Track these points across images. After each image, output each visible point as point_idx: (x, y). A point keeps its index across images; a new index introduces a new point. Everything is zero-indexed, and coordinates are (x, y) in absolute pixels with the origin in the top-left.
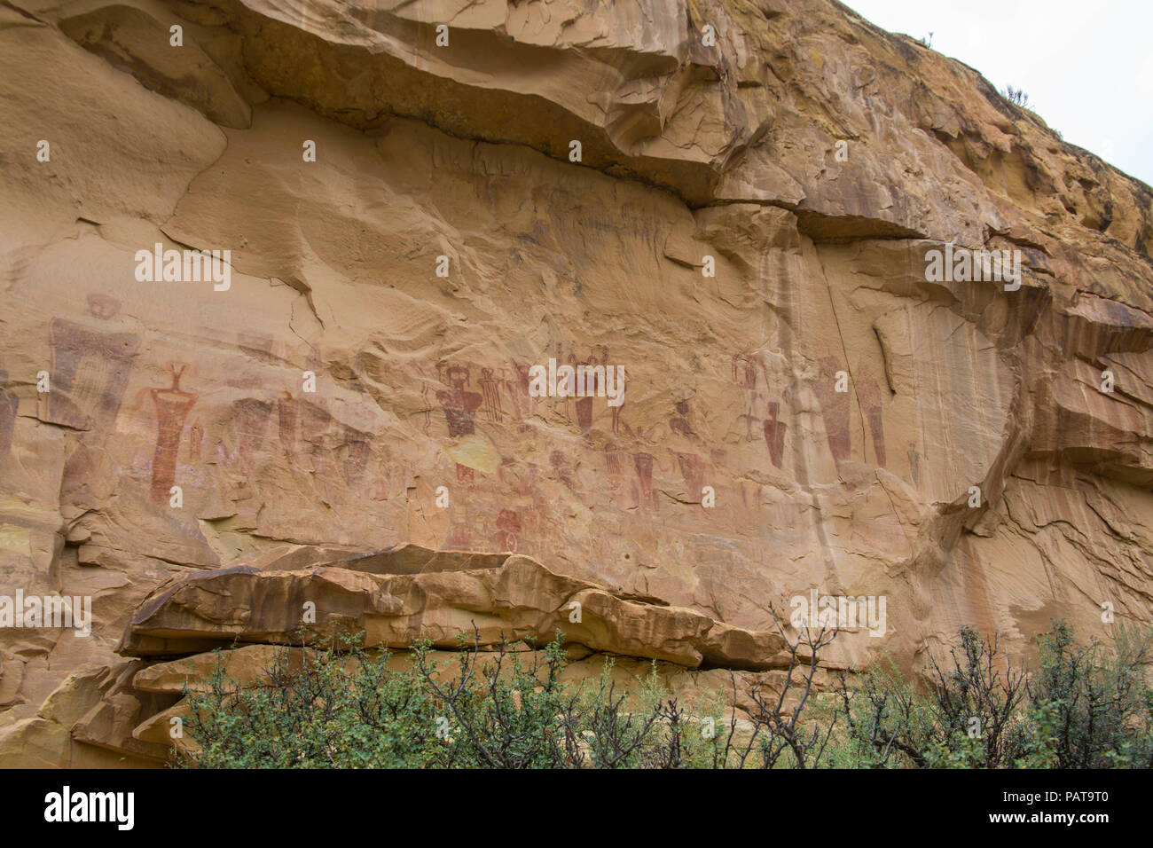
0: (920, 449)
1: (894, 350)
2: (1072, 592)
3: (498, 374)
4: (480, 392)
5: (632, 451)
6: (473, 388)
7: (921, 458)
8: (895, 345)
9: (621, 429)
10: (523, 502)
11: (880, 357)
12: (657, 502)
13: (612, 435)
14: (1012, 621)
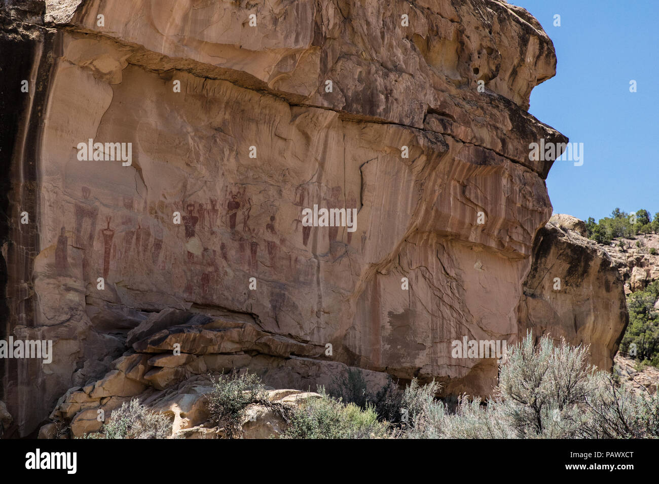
0: (368, 235)
1: (368, 183)
2: (419, 304)
3: (205, 207)
4: (198, 216)
5: (250, 241)
6: (195, 214)
7: (367, 239)
8: (370, 179)
9: (247, 229)
10: (210, 269)
11: (360, 185)
12: (257, 266)
13: (243, 233)
14: (388, 319)
